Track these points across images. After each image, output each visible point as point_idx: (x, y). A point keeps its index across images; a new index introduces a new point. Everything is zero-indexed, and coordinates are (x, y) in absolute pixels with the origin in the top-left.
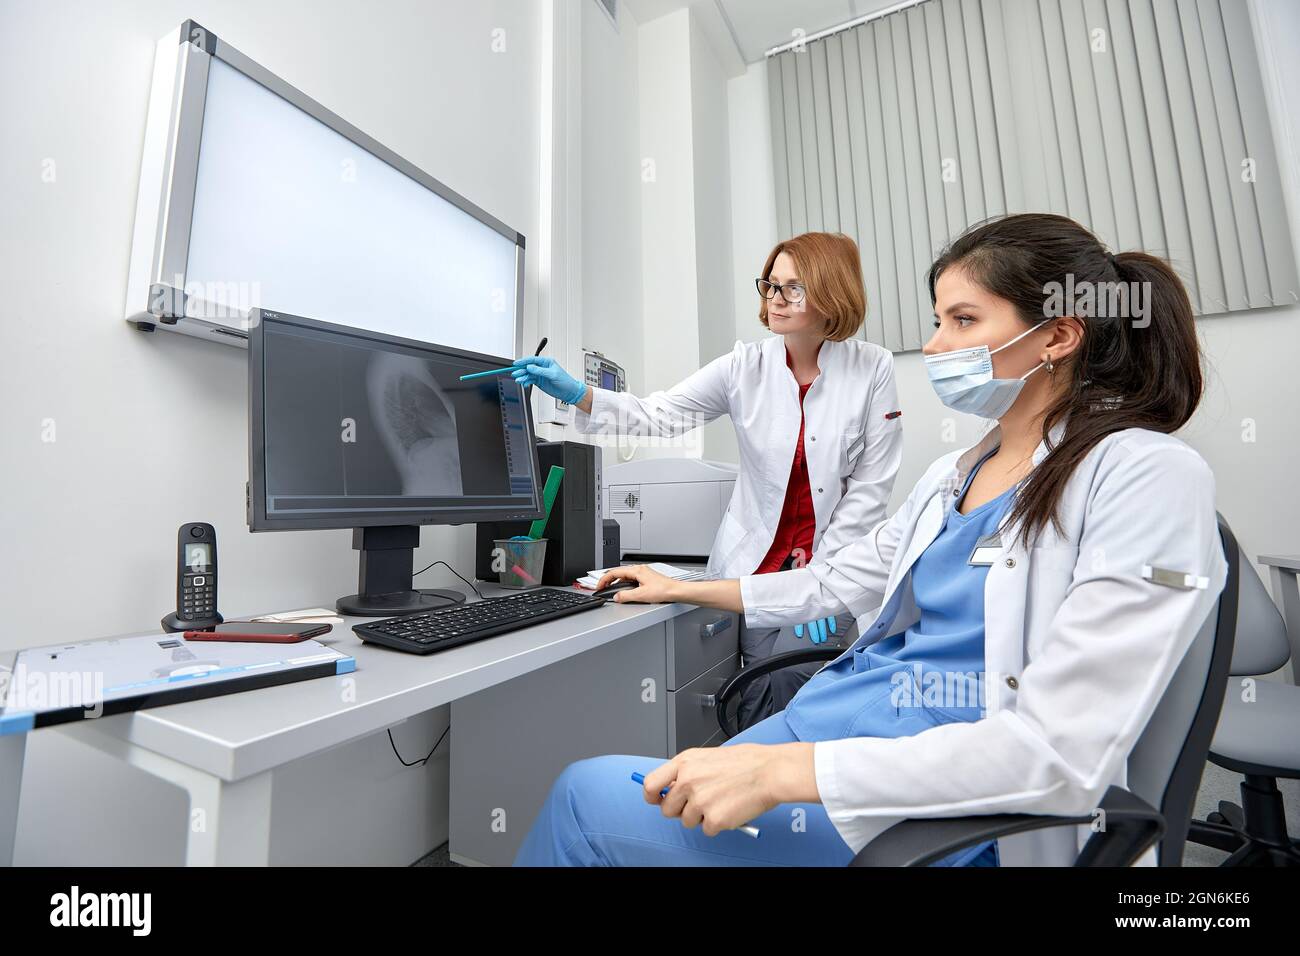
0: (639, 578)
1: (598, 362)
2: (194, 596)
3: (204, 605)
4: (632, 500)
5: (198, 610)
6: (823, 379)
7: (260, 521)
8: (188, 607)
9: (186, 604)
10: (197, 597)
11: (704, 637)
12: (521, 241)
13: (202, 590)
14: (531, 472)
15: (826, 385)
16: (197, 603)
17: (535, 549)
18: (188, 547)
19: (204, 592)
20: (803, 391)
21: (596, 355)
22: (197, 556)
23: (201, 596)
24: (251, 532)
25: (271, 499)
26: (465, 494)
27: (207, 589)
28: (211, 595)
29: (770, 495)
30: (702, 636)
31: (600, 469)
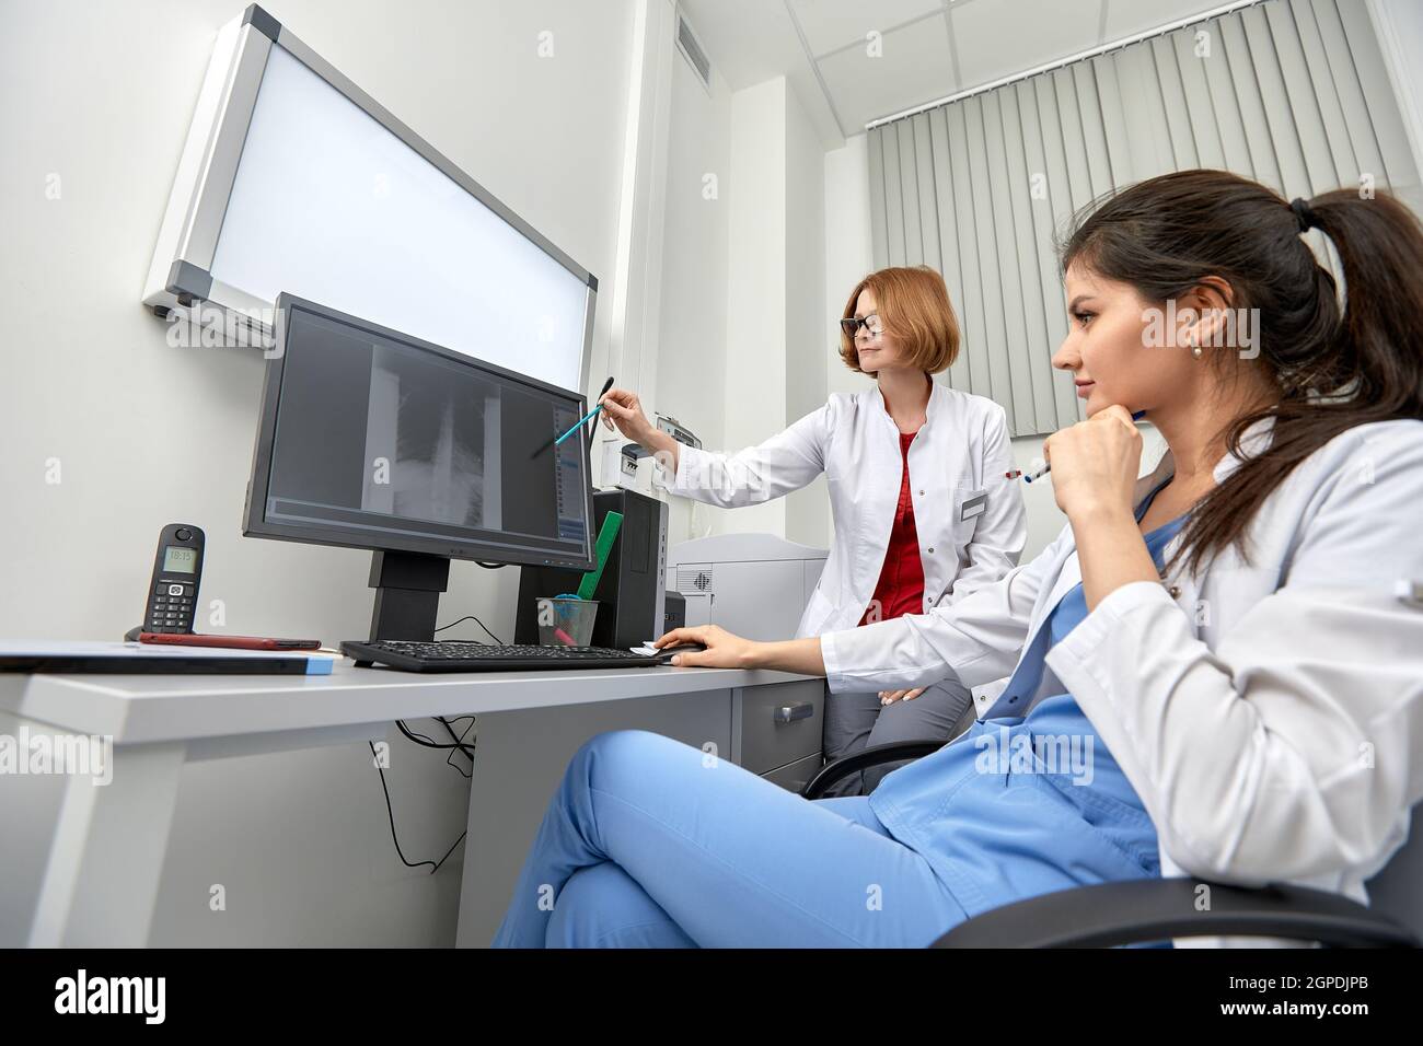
0: (708, 640)
1: (673, 428)
2: (167, 607)
3: (177, 619)
4: (702, 582)
5: (169, 623)
6: (930, 428)
7: (257, 526)
8: (157, 618)
9: (156, 614)
10: (171, 608)
11: (779, 722)
12: (593, 283)
13: (177, 601)
14: (586, 517)
15: (932, 434)
16: (169, 615)
17: (585, 611)
18: (169, 551)
19: (179, 604)
20: (906, 442)
21: (670, 421)
22: (180, 561)
23: (176, 608)
24: (244, 535)
25: (272, 501)
26: (504, 529)
27: (184, 601)
28: (188, 609)
29: (865, 558)
30: (776, 722)
31: (666, 529)
